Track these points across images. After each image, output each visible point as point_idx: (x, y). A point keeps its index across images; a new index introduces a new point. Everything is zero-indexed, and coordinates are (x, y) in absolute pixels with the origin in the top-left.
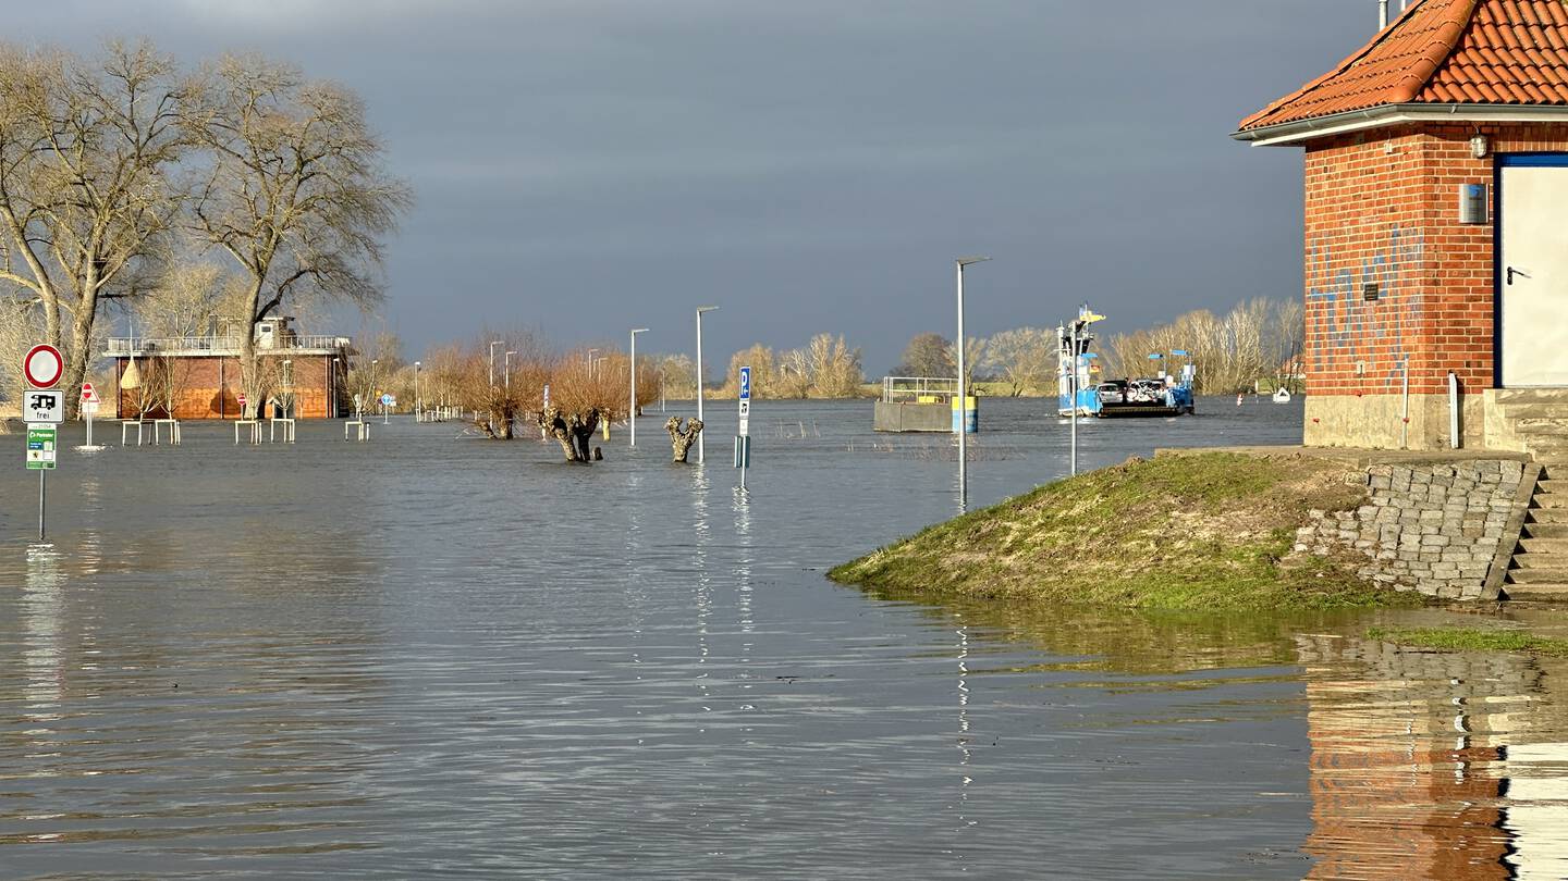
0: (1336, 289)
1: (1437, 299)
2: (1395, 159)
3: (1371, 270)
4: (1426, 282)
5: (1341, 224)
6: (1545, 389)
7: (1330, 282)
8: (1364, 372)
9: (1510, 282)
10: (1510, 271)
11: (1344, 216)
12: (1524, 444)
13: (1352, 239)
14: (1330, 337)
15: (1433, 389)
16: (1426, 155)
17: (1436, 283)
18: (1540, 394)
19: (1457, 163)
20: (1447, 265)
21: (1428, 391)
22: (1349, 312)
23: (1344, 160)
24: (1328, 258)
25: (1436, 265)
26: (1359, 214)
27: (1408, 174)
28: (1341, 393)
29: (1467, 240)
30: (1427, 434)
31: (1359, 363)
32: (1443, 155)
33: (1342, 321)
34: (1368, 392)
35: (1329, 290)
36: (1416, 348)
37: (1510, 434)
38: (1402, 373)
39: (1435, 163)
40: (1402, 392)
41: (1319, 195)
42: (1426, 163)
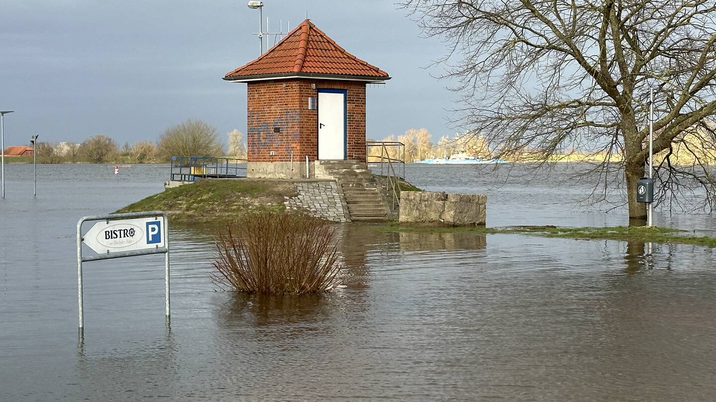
0: (261, 128)
1: (303, 132)
2: (287, 89)
3: (277, 123)
4: (300, 127)
5: (264, 108)
6: (332, 160)
7: (259, 126)
8: (273, 154)
9: (321, 128)
10: (321, 124)
11: (265, 106)
12: (333, 177)
13: (268, 113)
14: (258, 144)
15: (302, 160)
16: (300, 88)
17: (303, 128)
18: (332, 162)
19: (308, 91)
20: (305, 122)
21: (300, 161)
22: (267, 136)
23: (265, 88)
24: (257, 119)
25: (303, 122)
26: (271, 105)
27: (292, 94)
28: (264, 161)
29: (310, 115)
30: (300, 174)
31: (271, 152)
32: (304, 88)
33: (264, 138)
34: (275, 161)
35: (258, 129)
36: (296, 148)
37: (327, 174)
38: (290, 155)
39: (303, 91)
40: (290, 161)
41: (254, 99)
42: (300, 91)
